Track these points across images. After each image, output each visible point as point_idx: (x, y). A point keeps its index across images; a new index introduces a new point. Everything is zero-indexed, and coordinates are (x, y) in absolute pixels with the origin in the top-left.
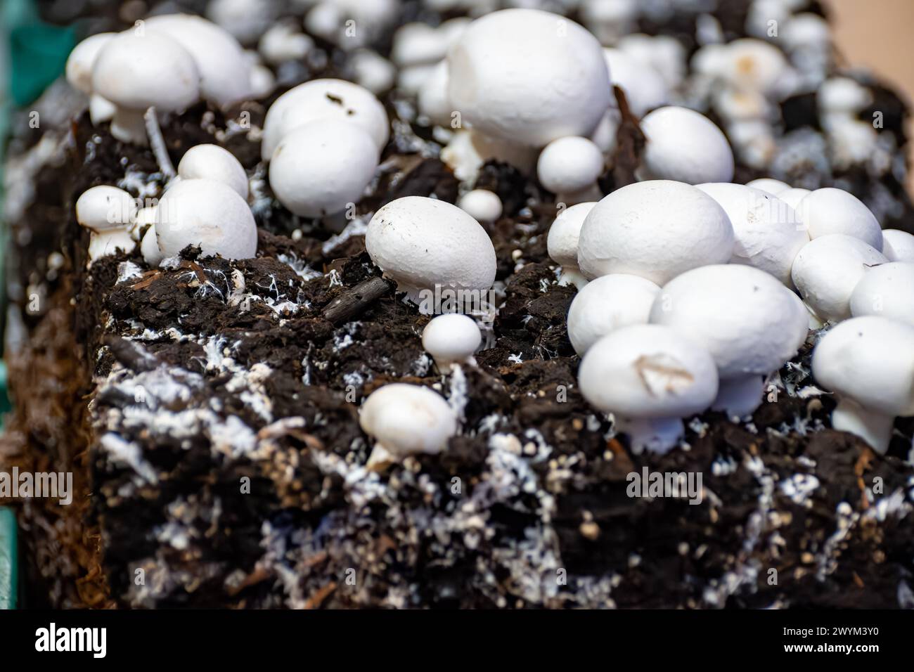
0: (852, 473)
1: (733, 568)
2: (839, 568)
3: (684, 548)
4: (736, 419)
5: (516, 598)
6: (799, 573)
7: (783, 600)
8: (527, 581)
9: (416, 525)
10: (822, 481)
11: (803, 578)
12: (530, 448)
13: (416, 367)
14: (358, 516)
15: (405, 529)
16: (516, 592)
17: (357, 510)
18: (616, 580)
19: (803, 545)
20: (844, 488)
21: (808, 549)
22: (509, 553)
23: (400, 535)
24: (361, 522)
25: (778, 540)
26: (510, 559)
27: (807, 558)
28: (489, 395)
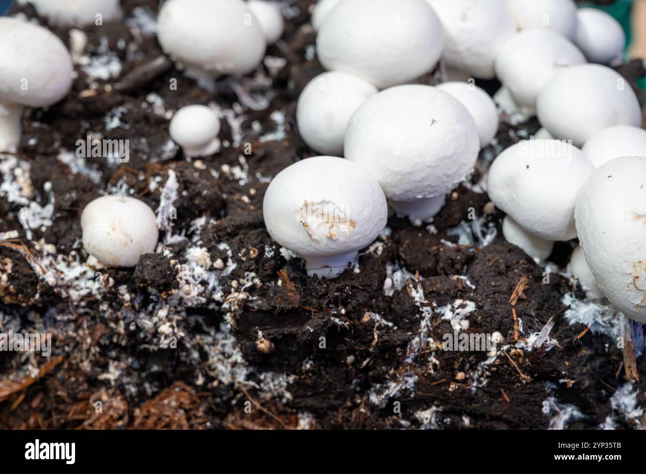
0: (506, 302)
1: (394, 378)
2: (489, 384)
3: (350, 359)
4: (418, 222)
5: (213, 379)
6: (453, 387)
7: (437, 406)
8: (220, 367)
9: (124, 318)
10: (479, 307)
11: (455, 391)
12: (219, 263)
13: (163, 152)
14: (77, 307)
15: (117, 321)
16: (212, 374)
17: (75, 303)
18: (291, 379)
19: (457, 366)
20: (497, 318)
21: (461, 369)
22: (210, 340)
23: (112, 325)
24: (82, 311)
25: (433, 359)
26: (209, 345)
27: (460, 376)
28: (197, 202)
